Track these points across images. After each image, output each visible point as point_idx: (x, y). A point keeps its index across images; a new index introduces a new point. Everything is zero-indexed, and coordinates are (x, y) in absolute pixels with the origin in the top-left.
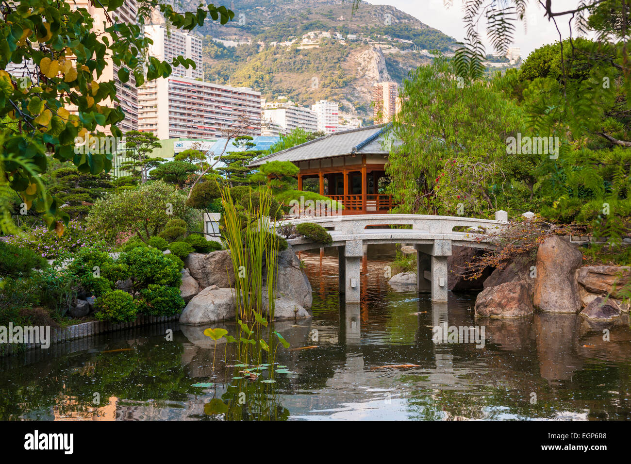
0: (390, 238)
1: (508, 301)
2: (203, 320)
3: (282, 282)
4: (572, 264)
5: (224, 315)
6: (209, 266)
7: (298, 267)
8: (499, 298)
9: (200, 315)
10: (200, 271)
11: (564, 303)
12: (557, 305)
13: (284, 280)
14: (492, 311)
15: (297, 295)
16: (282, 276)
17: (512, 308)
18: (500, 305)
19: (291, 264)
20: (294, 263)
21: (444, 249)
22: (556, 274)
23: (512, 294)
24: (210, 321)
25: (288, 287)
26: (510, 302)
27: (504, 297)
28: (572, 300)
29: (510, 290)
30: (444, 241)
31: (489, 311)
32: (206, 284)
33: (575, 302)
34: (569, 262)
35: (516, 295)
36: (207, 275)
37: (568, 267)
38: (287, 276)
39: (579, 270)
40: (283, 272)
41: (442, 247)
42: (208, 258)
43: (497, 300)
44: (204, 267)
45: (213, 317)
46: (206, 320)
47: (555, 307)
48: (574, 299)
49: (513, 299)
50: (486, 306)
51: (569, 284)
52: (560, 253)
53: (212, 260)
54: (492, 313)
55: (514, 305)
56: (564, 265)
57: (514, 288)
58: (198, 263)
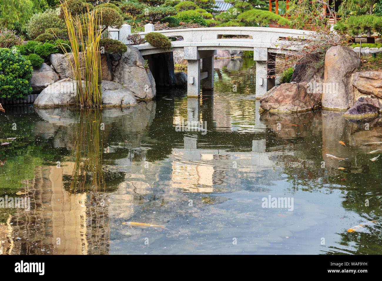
0: (218, 45)
1: (284, 98)
2: (47, 103)
3: (126, 77)
4: (348, 69)
5: (68, 100)
6: (64, 64)
7: (142, 67)
8: (277, 96)
9: (46, 99)
10: (59, 67)
11: (338, 101)
12: (333, 102)
13: (129, 76)
14: (271, 106)
15: (139, 88)
16: (127, 73)
17: (286, 104)
18: (277, 101)
19: (136, 64)
20: (138, 64)
21: (260, 55)
22: (334, 77)
23: (288, 93)
24: (55, 104)
25: (132, 81)
26: (286, 99)
27: (281, 95)
28: (345, 99)
29: (287, 89)
30: (261, 49)
31: (269, 106)
32: (64, 77)
33: (348, 100)
34: (345, 67)
35: (292, 94)
36: (64, 70)
37: (343, 72)
38: (132, 73)
39: (354, 74)
40: (128, 70)
41: (260, 53)
42: (63, 58)
43: (275, 97)
44: (61, 64)
45: (57, 102)
46: (50, 103)
47: (332, 104)
48: (347, 98)
49: (288, 96)
50: (267, 102)
51: (344, 86)
52: (338, 60)
53: (66, 59)
54: (271, 107)
55: (289, 101)
56: (340, 70)
57: (291, 88)
58: (57, 61)
